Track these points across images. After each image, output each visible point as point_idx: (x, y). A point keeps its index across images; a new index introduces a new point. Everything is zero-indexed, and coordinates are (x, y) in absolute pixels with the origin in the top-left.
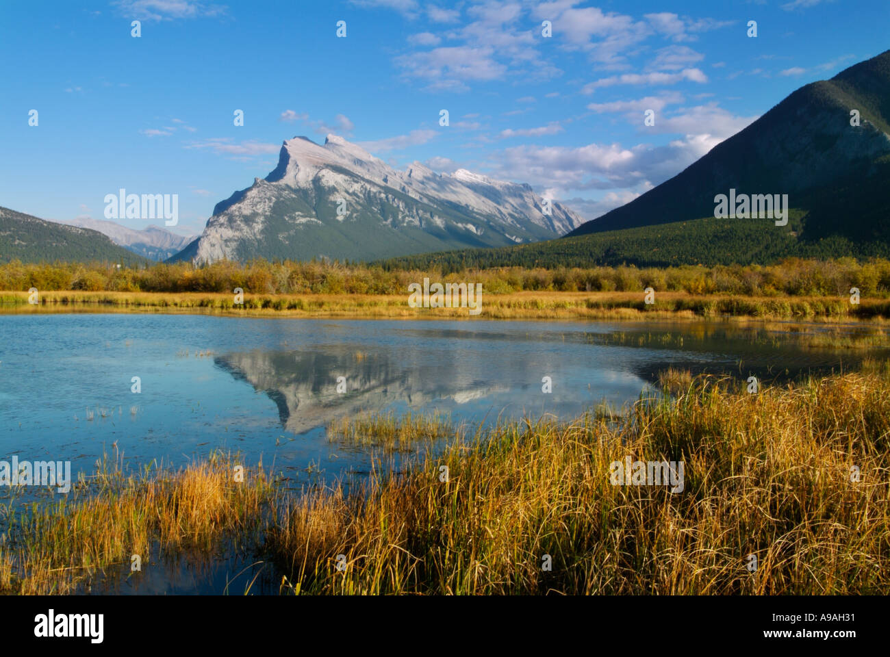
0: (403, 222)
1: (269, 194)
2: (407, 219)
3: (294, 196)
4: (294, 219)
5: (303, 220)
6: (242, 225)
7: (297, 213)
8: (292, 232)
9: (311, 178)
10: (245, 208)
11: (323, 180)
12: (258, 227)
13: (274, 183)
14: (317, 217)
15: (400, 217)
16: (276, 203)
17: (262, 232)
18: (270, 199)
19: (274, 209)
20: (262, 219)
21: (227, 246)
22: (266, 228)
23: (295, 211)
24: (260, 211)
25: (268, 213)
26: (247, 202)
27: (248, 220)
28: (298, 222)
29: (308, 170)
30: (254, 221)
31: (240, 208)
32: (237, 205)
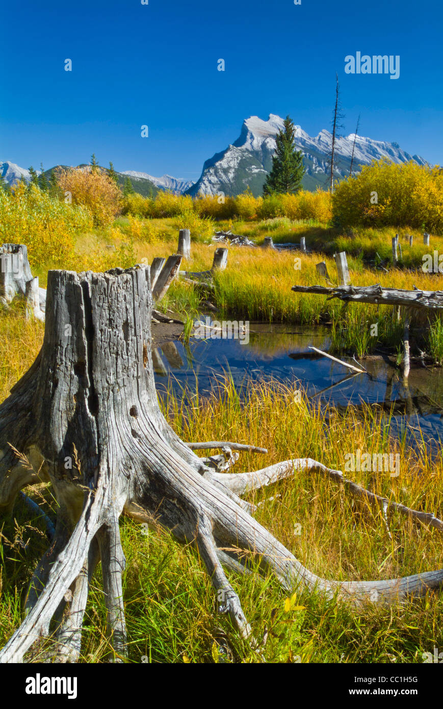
0: (316, 171)
1: (237, 155)
2: (318, 169)
3: (251, 156)
4: (251, 170)
5: (257, 171)
6: (222, 174)
7: (253, 167)
8: (250, 178)
9: (260, 144)
10: (223, 163)
11: (268, 145)
12: (231, 175)
13: (239, 148)
14: (264, 169)
15: (314, 168)
16: (241, 160)
17: (233, 179)
18: (237, 158)
19: (239, 164)
20: (233, 170)
21: (214, 187)
22: (235, 176)
23: (251, 165)
24: (232, 166)
25: (236, 167)
26: (225, 160)
27: (226, 171)
28: (253, 172)
29: (259, 138)
30: (229, 172)
31: (221, 164)
32: (219, 162)
